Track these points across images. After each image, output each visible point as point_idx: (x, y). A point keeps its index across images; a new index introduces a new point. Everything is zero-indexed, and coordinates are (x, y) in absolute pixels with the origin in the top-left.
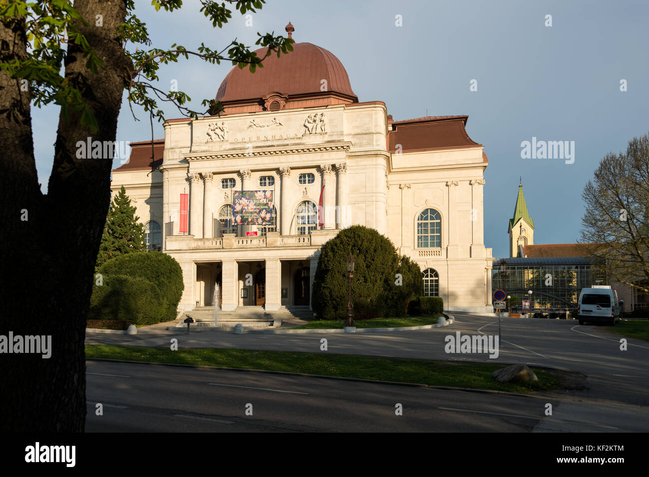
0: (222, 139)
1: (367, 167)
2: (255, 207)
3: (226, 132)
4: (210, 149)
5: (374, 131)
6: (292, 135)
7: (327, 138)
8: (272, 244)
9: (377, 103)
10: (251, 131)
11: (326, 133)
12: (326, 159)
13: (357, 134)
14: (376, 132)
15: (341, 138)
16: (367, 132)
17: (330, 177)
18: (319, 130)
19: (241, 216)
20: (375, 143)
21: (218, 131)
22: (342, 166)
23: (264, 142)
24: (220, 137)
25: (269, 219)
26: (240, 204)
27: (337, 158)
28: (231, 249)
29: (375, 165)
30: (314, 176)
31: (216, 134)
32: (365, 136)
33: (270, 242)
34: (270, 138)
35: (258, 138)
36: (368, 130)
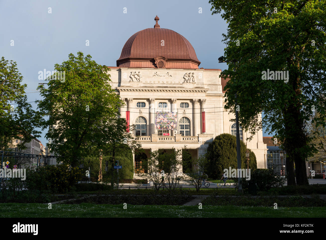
0: (138, 81)
1: (215, 101)
2: (167, 120)
3: (141, 77)
4: (132, 85)
5: (217, 84)
6: (177, 82)
7: (196, 85)
8: (179, 140)
9: (219, 70)
10: (155, 78)
11: (195, 83)
12: (196, 96)
13: (209, 85)
14: (219, 84)
15: (203, 86)
16: (214, 84)
17: (197, 105)
18: (191, 81)
19: (160, 125)
20: (218, 90)
21: (136, 76)
22: (204, 100)
23: (162, 84)
24: (138, 79)
25: (175, 127)
26: (159, 118)
27: (201, 96)
28: (156, 142)
29: (219, 101)
30: (189, 104)
31: (135, 77)
32: (214, 86)
33: (178, 140)
34: (165, 82)
35: (159, 82)
36: (214, 83)
